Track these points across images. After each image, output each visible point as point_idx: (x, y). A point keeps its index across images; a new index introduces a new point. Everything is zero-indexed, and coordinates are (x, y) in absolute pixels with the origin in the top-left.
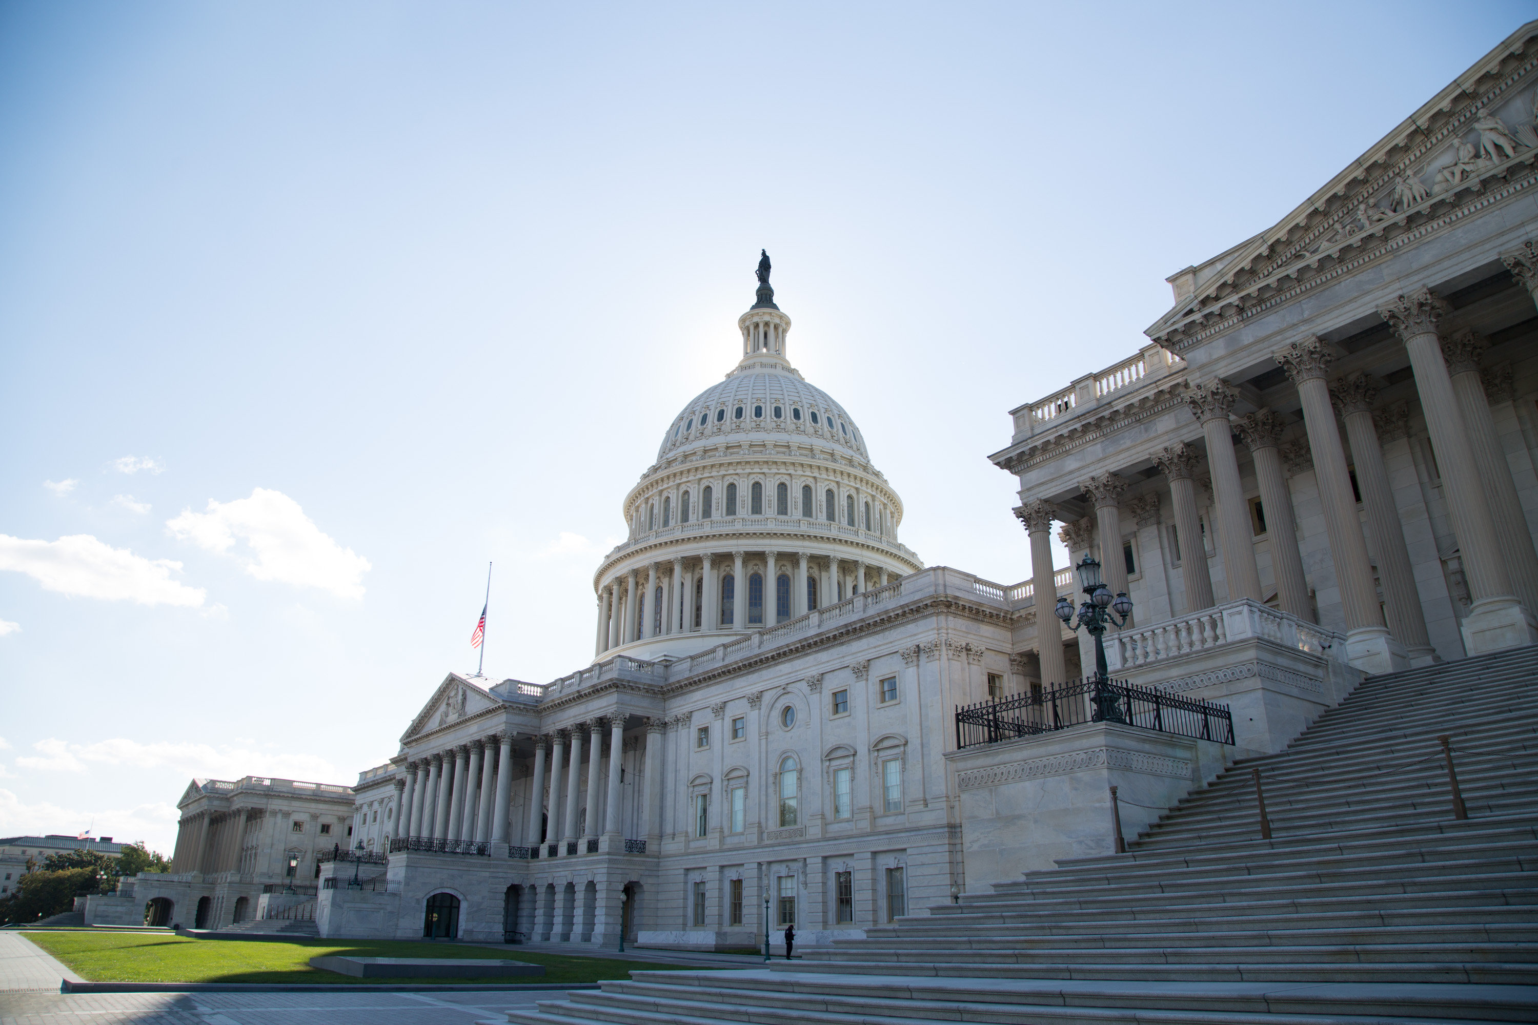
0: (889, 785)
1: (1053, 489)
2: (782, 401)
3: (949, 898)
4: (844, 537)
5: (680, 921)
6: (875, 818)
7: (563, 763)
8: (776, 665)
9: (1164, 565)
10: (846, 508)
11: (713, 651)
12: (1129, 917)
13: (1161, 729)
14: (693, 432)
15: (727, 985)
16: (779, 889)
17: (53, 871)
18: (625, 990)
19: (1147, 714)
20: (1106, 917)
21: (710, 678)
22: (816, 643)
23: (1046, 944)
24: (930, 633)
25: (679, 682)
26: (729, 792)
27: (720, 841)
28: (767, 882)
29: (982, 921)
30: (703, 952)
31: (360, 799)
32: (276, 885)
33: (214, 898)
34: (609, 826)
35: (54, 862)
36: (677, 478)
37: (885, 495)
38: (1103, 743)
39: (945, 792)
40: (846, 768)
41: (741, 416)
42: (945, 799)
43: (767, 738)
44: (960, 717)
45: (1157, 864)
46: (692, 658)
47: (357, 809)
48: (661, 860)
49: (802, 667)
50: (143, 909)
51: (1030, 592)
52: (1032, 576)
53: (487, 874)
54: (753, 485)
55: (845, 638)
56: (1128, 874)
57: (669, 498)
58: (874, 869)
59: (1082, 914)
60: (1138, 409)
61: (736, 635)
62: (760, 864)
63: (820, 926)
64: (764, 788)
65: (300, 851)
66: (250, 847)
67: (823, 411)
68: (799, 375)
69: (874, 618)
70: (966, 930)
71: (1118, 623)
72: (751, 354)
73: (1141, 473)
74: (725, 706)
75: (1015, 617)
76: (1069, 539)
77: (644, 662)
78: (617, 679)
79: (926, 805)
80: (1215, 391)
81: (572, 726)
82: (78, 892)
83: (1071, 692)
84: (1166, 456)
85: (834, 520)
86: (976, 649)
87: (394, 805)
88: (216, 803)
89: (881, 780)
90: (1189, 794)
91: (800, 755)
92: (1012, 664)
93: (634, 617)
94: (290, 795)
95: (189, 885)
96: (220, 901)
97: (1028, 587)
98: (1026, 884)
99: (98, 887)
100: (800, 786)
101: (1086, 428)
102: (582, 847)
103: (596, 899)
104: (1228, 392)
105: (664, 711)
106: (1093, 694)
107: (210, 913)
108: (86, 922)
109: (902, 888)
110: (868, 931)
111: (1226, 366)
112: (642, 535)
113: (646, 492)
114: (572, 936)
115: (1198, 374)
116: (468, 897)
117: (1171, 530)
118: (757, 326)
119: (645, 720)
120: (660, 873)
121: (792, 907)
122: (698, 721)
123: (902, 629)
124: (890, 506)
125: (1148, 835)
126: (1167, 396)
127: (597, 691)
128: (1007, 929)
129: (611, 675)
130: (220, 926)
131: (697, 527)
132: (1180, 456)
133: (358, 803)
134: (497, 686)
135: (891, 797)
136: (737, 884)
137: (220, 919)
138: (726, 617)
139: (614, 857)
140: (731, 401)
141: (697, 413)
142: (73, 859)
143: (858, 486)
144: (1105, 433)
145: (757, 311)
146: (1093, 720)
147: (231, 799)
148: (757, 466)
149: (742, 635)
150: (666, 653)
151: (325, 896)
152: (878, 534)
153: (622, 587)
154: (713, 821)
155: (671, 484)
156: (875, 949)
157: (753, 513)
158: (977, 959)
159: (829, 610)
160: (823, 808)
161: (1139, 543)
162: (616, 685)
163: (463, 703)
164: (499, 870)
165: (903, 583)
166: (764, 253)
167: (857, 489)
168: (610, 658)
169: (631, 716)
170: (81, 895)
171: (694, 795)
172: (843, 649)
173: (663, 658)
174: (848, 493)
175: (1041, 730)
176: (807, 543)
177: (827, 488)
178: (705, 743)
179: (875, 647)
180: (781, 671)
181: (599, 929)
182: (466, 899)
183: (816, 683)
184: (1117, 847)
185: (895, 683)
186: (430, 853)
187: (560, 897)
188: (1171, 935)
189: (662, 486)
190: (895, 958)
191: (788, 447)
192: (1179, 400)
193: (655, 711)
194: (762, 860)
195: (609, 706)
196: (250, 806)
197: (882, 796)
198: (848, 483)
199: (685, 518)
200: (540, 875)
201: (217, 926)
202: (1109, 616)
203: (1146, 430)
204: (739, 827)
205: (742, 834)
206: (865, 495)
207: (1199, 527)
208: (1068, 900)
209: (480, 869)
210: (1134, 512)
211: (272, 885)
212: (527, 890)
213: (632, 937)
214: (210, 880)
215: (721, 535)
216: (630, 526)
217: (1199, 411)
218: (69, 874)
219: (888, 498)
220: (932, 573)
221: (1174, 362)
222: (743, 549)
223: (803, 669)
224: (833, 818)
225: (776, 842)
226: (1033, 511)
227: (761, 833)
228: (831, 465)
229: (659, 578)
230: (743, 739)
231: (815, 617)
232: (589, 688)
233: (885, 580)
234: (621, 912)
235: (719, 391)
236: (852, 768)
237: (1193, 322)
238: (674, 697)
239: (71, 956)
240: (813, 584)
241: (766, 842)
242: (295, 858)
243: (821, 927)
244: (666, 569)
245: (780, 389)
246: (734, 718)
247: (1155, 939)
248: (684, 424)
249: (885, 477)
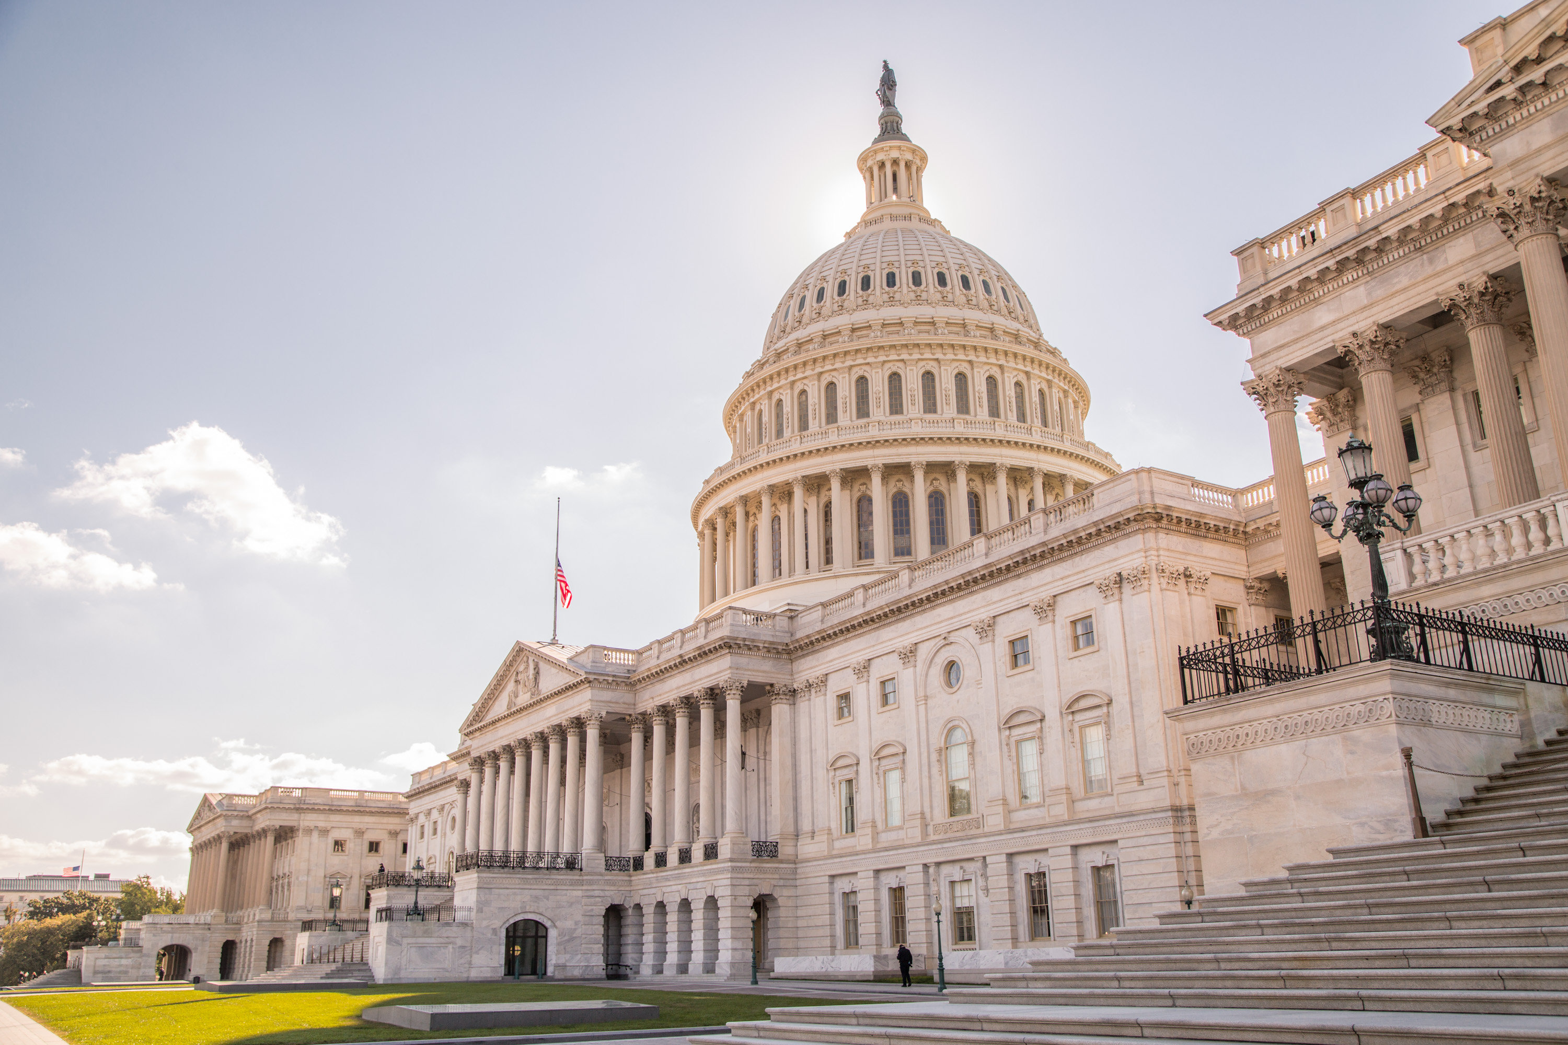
0: (1089, 757)
1: (1298, 353)
2: (921, 264)
3: (1179, 903)
4: (1013, 437)
5: (827, 942)
6: (1073, 802)
7: (667, 748)
8: (933, 608)
9: (1462, 446)
10: (1014, 400)
11: (850, 595)
12: (1442, 925)
13: (1470, 668)
14: (807, 312)
15: (894, 1022)
16: (953, 898)
17: (39, 920)
18: (762, 1034)
19: (1450, 650)
20: (1408, 925)
21: (848, 630)
22: (983, 577)
23: (1325, 962)
24: (1135, 556)
25: (808, 636)
26: (881, 775)
27: (873, 838)
28: (936, 888)
29: (1231, 932)
30: (858, 981)
31: (414, 807)
32: (317, 921)
33: (241, 942)
34: (730, 825)
35: (39, 908)
36: (791, 373)
37: (1065, 378)
38: (1389, 689)
39: (1165, 764)
40: (1032, 738)
41: (868, 287)
42: (1166, 774)
43: (926, 704)
44: (1185, 662)
45: (1478, 853)
46: (824, 605)
47: (412, 820)
48: (798, 866)
49: (966, 610)
50: (153, 961)
51: (1269, 495)
52: (1272, 473)
53: (579, 893)
54: (890, 377)
55: (1022, 569)
56: (1437, 866)
57: (781, 400)
58: (1075, 868)
59: (1373, 922)
60: (1418, 233)
61: (879, 572)
62: (926, 866)
63: (1009, 943)
64: (925, 768)
65: (344, 877)
66: (281, 875)
67: (976, 272)
68: (943, 228)
69: (1058, 540)
70: (1211, 944)
71: (1402, 527)
72: (876, 204)
73: (1423, 322)
74: (869, 665)
75: (1249, 529)
76: (1322, 420)
77: (763, 614)
78: (728, 637)
79: (1141, 782)
80: (1537, 196)
81: (675, 700)
82: (72, 943)
83: (1339, 621)
84: (1462, 295)
85: (998, 416)
86: (1199, 574)
87: (457, 812)
88: (235, 822)
89: (1079, 752)
90: (1517, 756)
91: (970, 723)
92: (1248, 593)
93: (746, 557)
94: (327, 808)
95: (208, 927)
96: (248, 944)
97: (1266, 489)
98: (1291, 881)
99: (95, 936)
100: (973, 764)
101: (1342, 265)
102: (698, 853)
103: (718, 919)
104: (1556, 196)
105: (792, 675)
106: (1370, 623)
107: (237, 961)
108: (84, 980)
109: (1115, 893)
110: (1077, 948)
111: (1553, 158)
112: (750, 451)
113: (751, 395)
114: (691, 967)
115: (1509, 174)
116: (558, 924)
117: (1470, 398)
118: (882, 165)
119: (768, 688)
120: (798, 882)
121: (970, 921)
122: (836, 685)
123: (1096, 553)
124: (1073, 393)
125: (1461, 813)
126: (1462, 210)
127: (704, 654)
128: (1268, 942)
129: (721, 632)
130: (250, 975)
131: (820, 436)
132: (1482, 294)
133: (412, 812)
134: (578, 654)
135: (1093, 774)
136: (898, 893)
137: (249, 966)
138: (864, 550)
139: (739, 864)
140: (854, 269)
141: (810, 287)
142: (62, 904)
143: (1028, 369)
144: (1370, 269)
145: (881, 145)
146: (1372, 660)
147: (254, 817)
148: (893, 351)
149: (887, 572)
150: (790, 601)
151: (378, 931)
152: (1058, 430)
153: (728, 519)
154: (862, 814)
155: (783, 382)
156: (1088, 971)
157: (892, 413)
158: (1229, 983)
159: (998, 533)
160: (1004, 792)
161: (1424, 419)
162: (729, 645)
163: (536, 679)
164: (594, 887)
165: (1095, 492)
166: (886, 66)
167: (1027, 373)
168: (718, 611)
169: (750, 684)
170: (75, 947)
171: (837, 780)
172: (1020, 583)
173: (787, 608)
174: (1015, 380)
175: (1297, 675)
176: (964, 449)
177: (987, 374)
178: (846, 714)
179: (1062, 579)
180: (939, 615)
181: (725, 956)
182: (555, 926)
183: (986, 629)
184: (1415, 829)
185: (1091, 624)
186: (506, 870)
187: (672, 918)
188: (1508, 950)
189: (771, 386)
190: (1116, 983)
191: (933, 323)
192: (1480, 215)
193: (779, 676)
194: (929, 861)
195: (721, 672)
196: (277, 824)
197: (1081, 772)
198: (1014, 366)
199: (804, 425)
200: (645, 892)
201: (247, 976)
202: (1388, 517)
203: (1431, 261)
204: (896, 819)
205: (901, 828)
206: (1039, 380)
207: (1514, 391)
208: (1352, 902)
209: (571, 888)
210: (1415, 376)
211: (312, 921)
212: (630, 911)
213: (767, 966)
214: (235, 920)
215: (851, 445)
216: (734, 441)
217: (1512, 227)
218: (60, 923)
219: (1069, 382)
220: (1133, 476)
221: (1471, 161)
222: (880, 462)
223: (968, 612)
224: (1018, 804)
225: (946, 836)
226: (1271, 384)
227: (925, 826)
228: (990, 343)
229: (774, 505)
230: (896, 706)
231: (980, 544)
232: (694, 650)
233: (1070, 491)
234: (751, 934)
235: (838, 256)
236: (1040, 737)
237: (1502, 99)
238: (803, 656)
239: (65, 1024)
240: (975, 501)
241: (933, 837)
242: (338, 885)
243: (1010, 945)
244: (783, 493)
245: (918, 247)
246: (882, 680)
247: (1483, 956)
248: (794, 303)
249: (1064, 356)
